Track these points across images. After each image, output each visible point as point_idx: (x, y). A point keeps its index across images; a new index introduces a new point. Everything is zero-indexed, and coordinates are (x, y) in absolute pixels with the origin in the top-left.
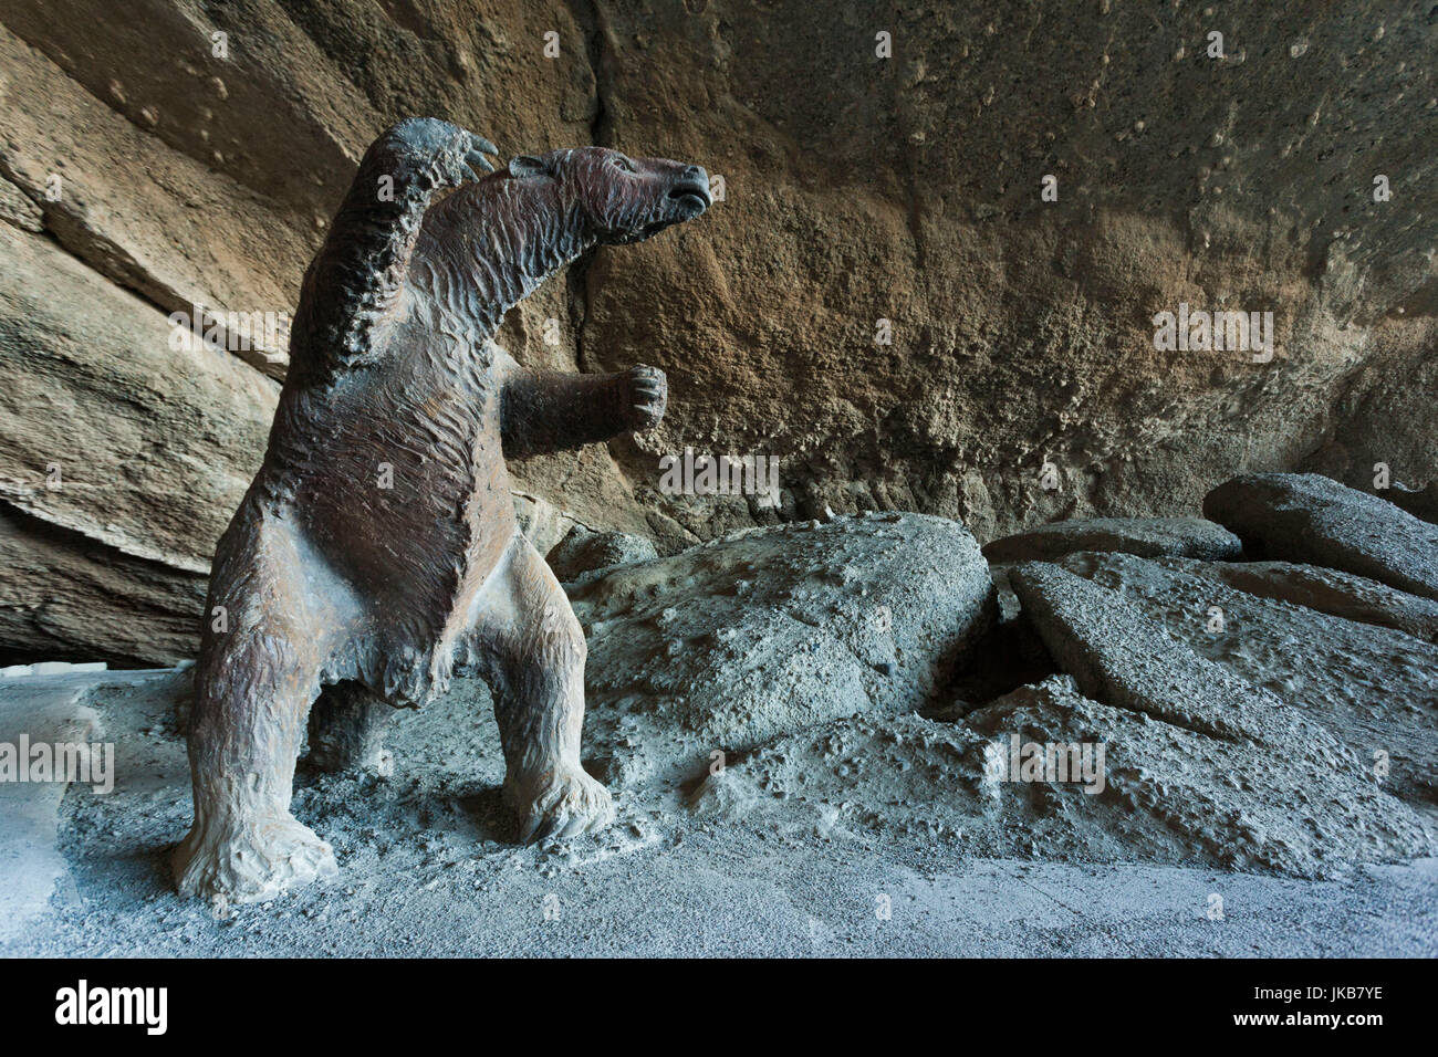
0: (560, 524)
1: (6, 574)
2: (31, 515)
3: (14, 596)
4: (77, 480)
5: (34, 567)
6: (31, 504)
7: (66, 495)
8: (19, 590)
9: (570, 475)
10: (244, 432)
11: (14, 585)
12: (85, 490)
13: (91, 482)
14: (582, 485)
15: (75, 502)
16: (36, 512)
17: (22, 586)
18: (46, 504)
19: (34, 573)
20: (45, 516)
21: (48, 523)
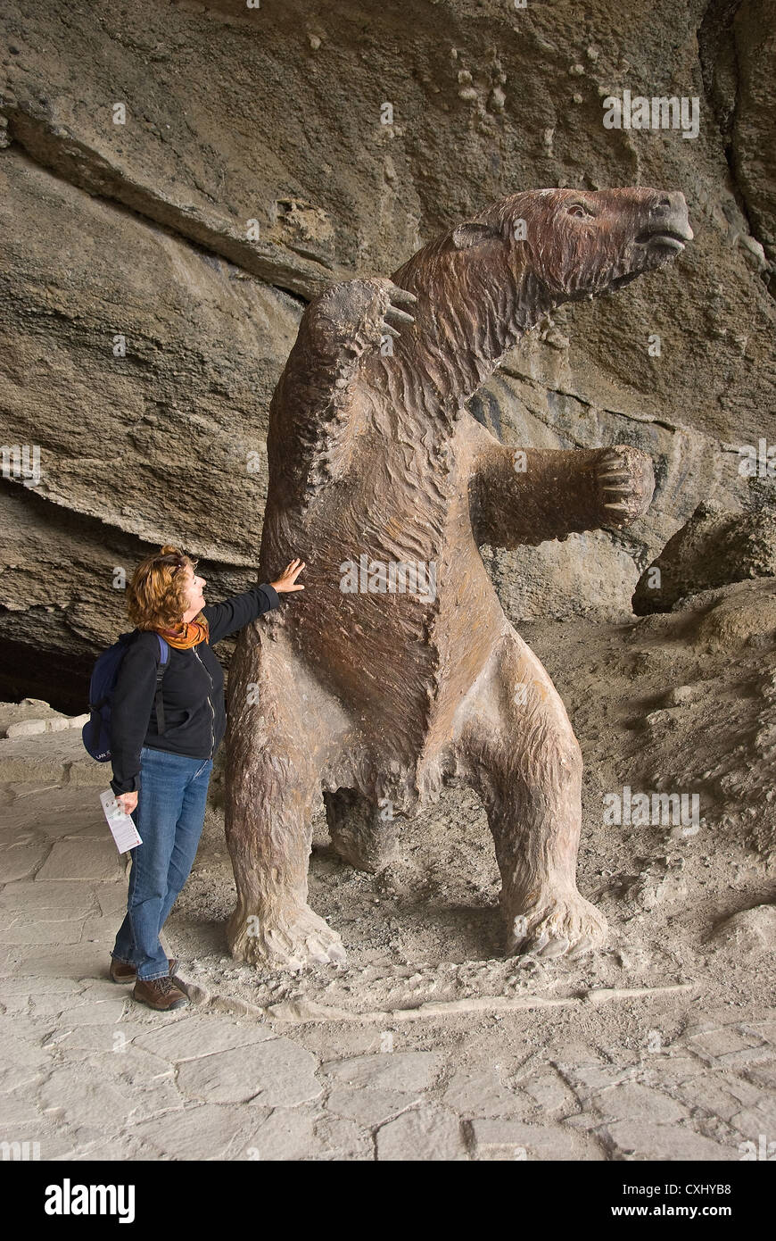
0: (719, 466)
1: (34, 570)
2: (48, 499)
3: (43, 594)
4: (87, 456)
5: (58, 560)
6: (46, 488)
7: (78, 475)
8: (48, 587)
9: (730, 380)
10: (255, 376)
11: (42, 581)
12: (96, 467)
13: (100, 458)
14: (753, 396)
15: (89, 484)
16: (52, 496)
17: (49, 583)
18: (61, 487)
19: (59, 567)
20: (61, 502)
21: (66, 509)
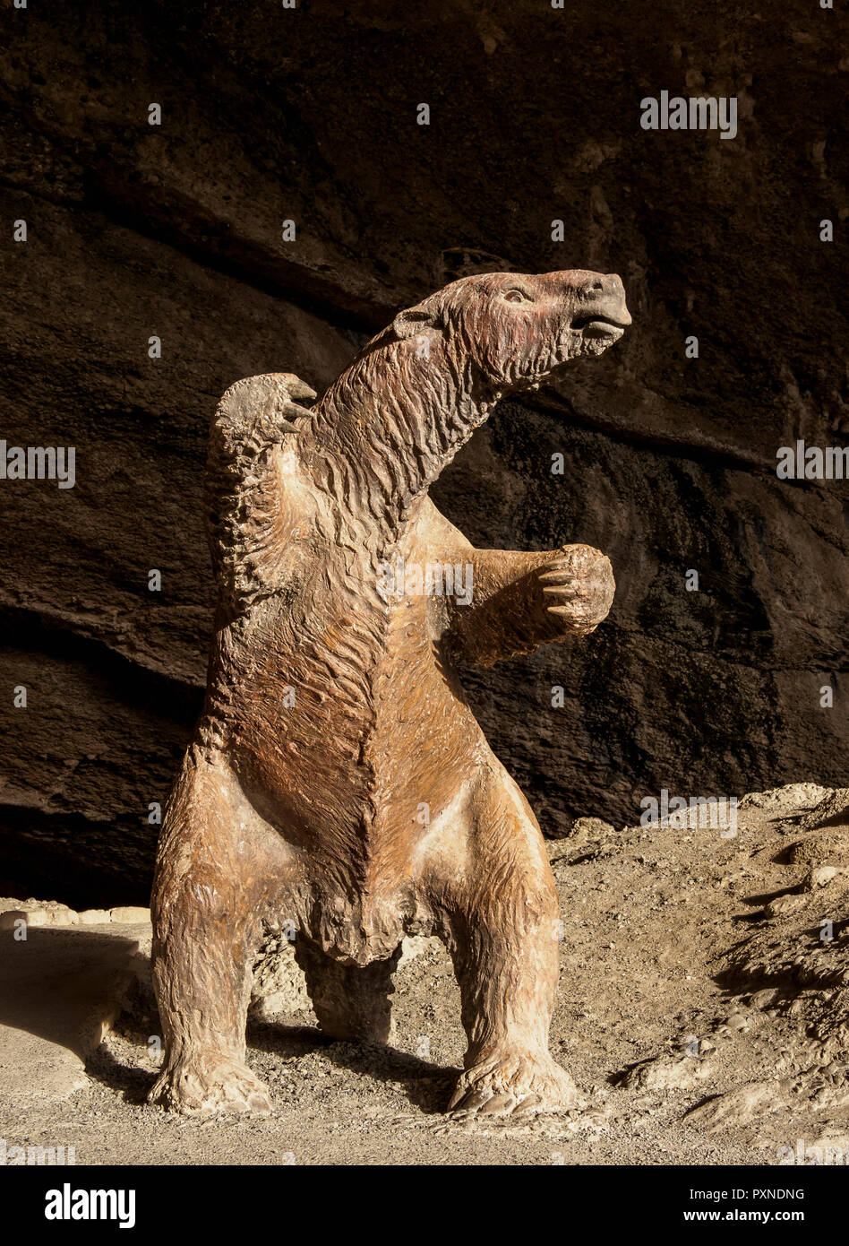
1: (120, 762)
2: (135, 663)
3: (135, 798)
4: (185, 601)
5: (152, 748)
6: (132, 648)
7: (174, 628)
8: (141, 788)
11: (131, 779)
12: (197, 617)
13: (202, 603)
15: (189, 640)
16: (139, 657)
17: (143, 782)
18: (152, 645)
19: (155, 759)
20: (152, 665)
21: (157, 676)
